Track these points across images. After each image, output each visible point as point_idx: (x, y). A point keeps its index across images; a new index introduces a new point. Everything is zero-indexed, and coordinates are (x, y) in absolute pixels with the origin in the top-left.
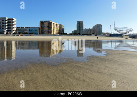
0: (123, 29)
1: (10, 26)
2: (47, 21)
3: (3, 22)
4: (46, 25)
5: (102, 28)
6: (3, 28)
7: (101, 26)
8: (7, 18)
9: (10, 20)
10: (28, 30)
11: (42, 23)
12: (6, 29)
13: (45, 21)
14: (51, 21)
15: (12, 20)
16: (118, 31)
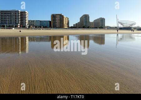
0: (126, 22)
1: (23, 20)
2: (58, 15)
3: (15, 15)
4: (58, 19)
5: (104, 22)
6: (16, 22)
7: (104, 19)
8: (19, 11)
9: (23, 13)
10: (39, 23)
11: (54, 16)
12: (20, 23)
13: (56, 15)
14: (62, 15)
15: (25, 13)
16: (122, 24)
